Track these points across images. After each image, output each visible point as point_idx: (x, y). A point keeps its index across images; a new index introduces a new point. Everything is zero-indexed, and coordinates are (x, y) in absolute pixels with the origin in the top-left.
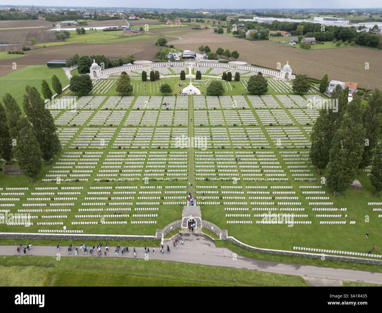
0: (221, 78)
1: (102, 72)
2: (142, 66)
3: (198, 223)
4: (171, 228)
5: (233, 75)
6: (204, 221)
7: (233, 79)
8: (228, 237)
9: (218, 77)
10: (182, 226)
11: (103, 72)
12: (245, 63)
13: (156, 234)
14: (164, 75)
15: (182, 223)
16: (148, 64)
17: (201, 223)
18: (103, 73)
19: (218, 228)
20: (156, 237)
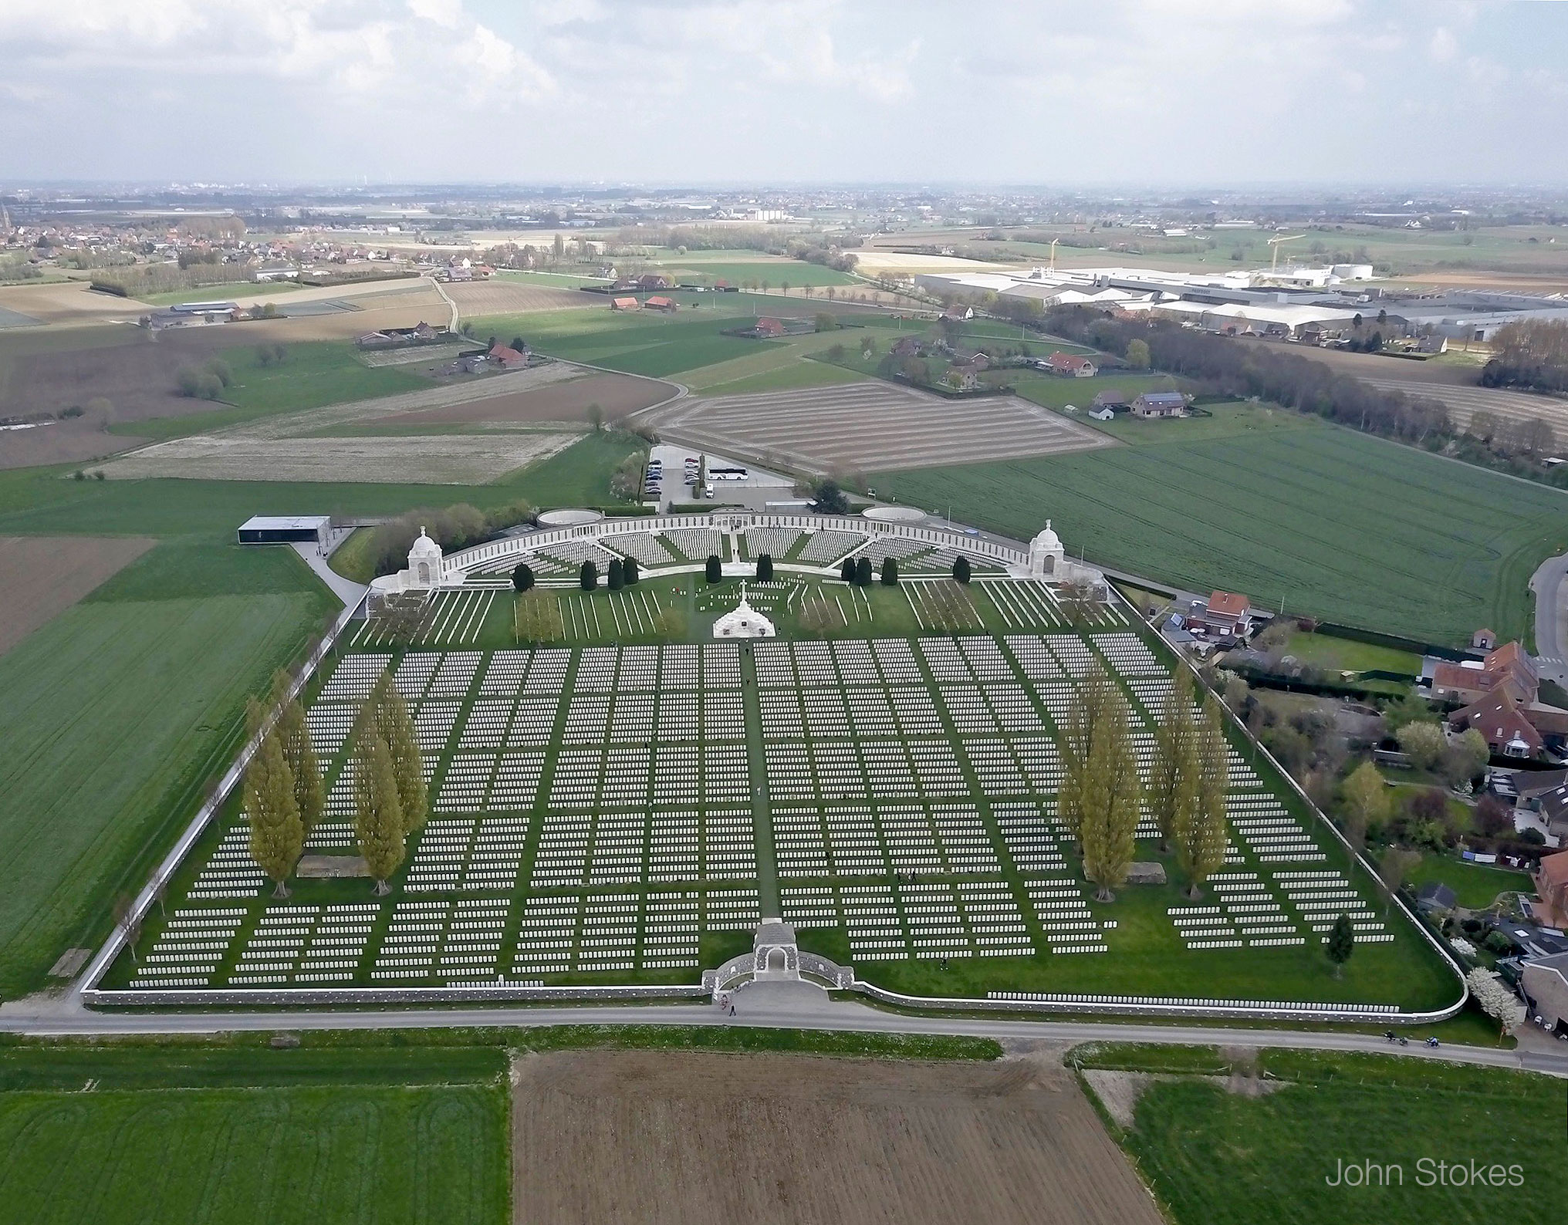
0: (839, 573)
1: (444, 564)
2: (569, 531)
3: (789, 959)
4: (733, 969)
5: (877, 562)
6: (805, 954)
7: (876, 576)
8: (854, 983)
9: (829, 571)
10: (756, 967)
11: (447, 562)
12: (917, 514)
13: (703, 979)
14: (649, 567)
15: (756, 959)
16: (589, 526)
17: (797, 959)
18: (447, 566)
19: (833, 965)
20: (703, 987)
